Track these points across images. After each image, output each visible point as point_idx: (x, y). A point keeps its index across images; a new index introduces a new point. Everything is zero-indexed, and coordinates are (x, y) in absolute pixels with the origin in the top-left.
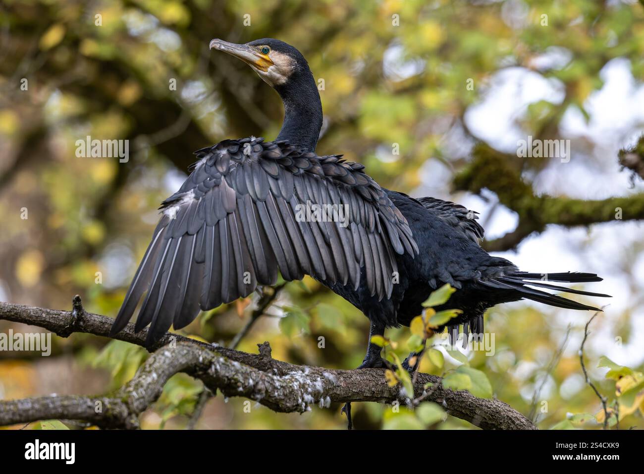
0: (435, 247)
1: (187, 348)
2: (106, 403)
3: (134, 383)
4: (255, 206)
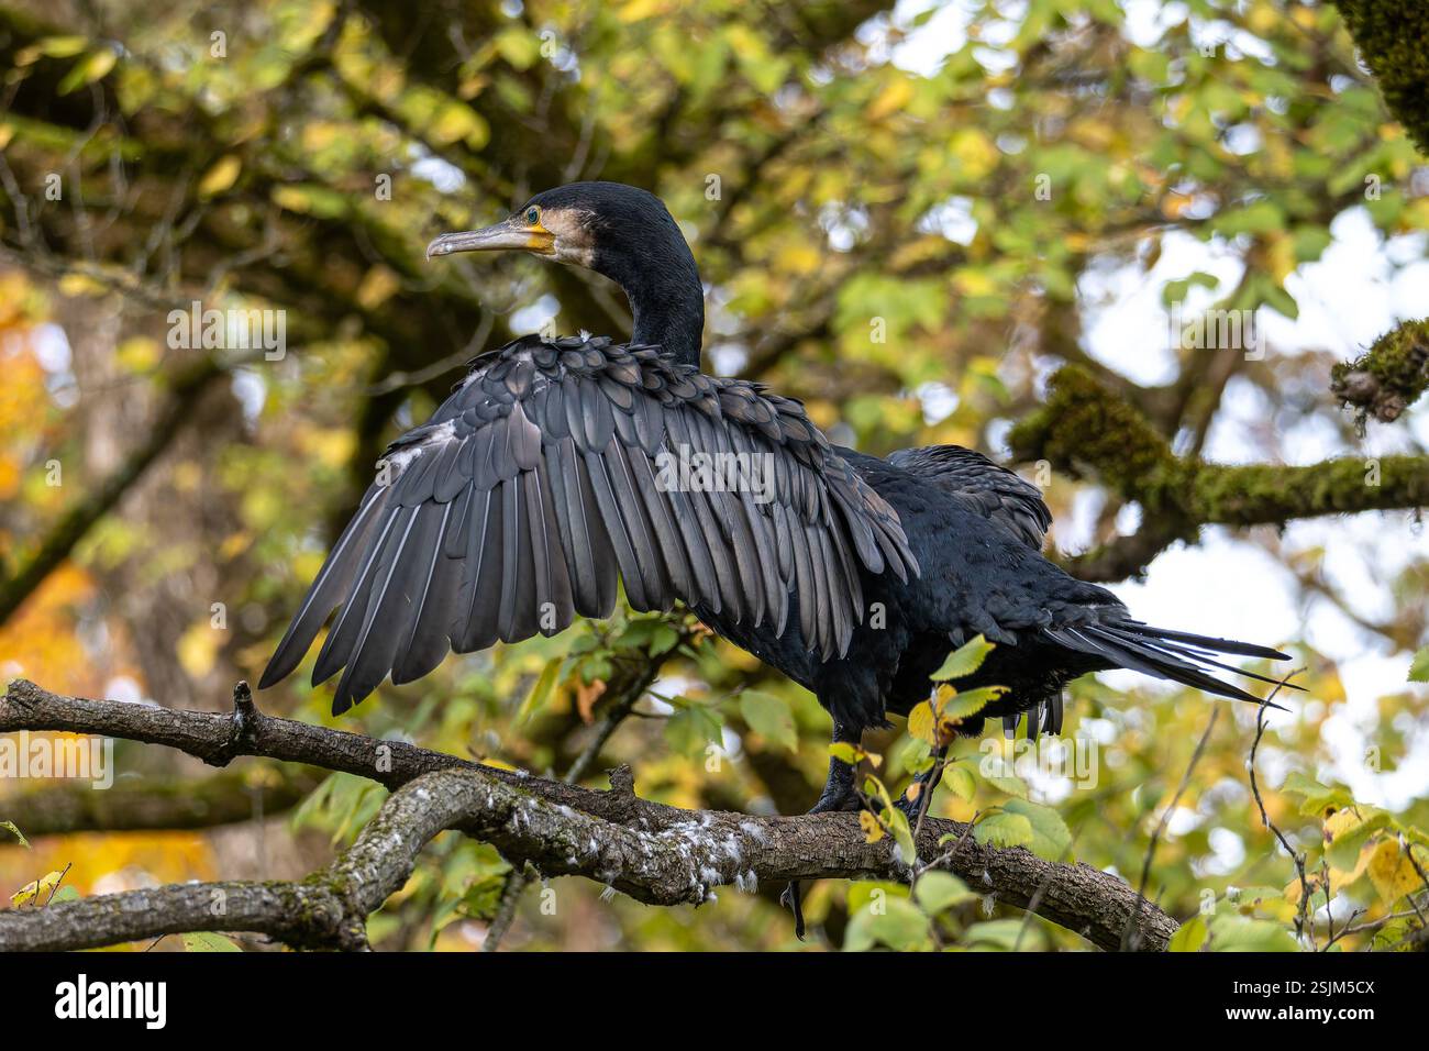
0: (958, 565)
1: (462, 781)
2: (300, 895)
3: (355, 853)
4: (581, 461)
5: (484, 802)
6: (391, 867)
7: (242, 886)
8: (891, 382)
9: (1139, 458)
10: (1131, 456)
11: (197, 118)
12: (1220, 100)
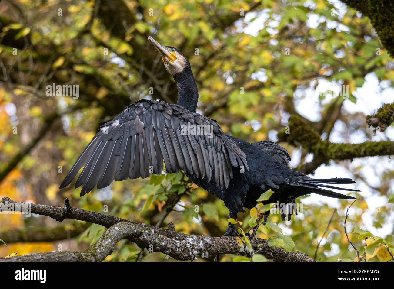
0: (263, 168)
1: (127, 225)
2: (83, 255)
3: (98, 244)
4: (155, 132)
5: (134, 231)
6: (108, 248)
7: (67, 252)
8: (243, 120)
9: (313, 141)
10: (311, 140)
11: (53, 46)
12: (335, 43)
